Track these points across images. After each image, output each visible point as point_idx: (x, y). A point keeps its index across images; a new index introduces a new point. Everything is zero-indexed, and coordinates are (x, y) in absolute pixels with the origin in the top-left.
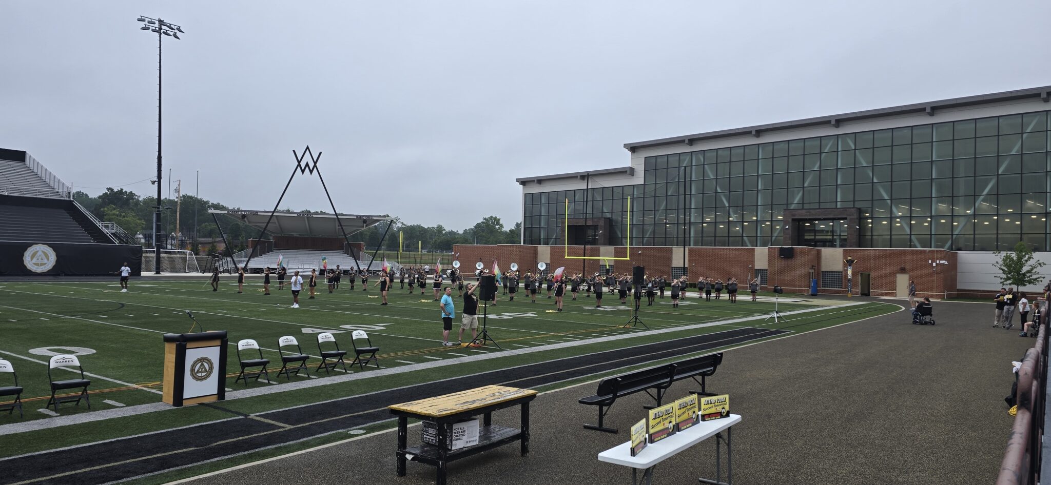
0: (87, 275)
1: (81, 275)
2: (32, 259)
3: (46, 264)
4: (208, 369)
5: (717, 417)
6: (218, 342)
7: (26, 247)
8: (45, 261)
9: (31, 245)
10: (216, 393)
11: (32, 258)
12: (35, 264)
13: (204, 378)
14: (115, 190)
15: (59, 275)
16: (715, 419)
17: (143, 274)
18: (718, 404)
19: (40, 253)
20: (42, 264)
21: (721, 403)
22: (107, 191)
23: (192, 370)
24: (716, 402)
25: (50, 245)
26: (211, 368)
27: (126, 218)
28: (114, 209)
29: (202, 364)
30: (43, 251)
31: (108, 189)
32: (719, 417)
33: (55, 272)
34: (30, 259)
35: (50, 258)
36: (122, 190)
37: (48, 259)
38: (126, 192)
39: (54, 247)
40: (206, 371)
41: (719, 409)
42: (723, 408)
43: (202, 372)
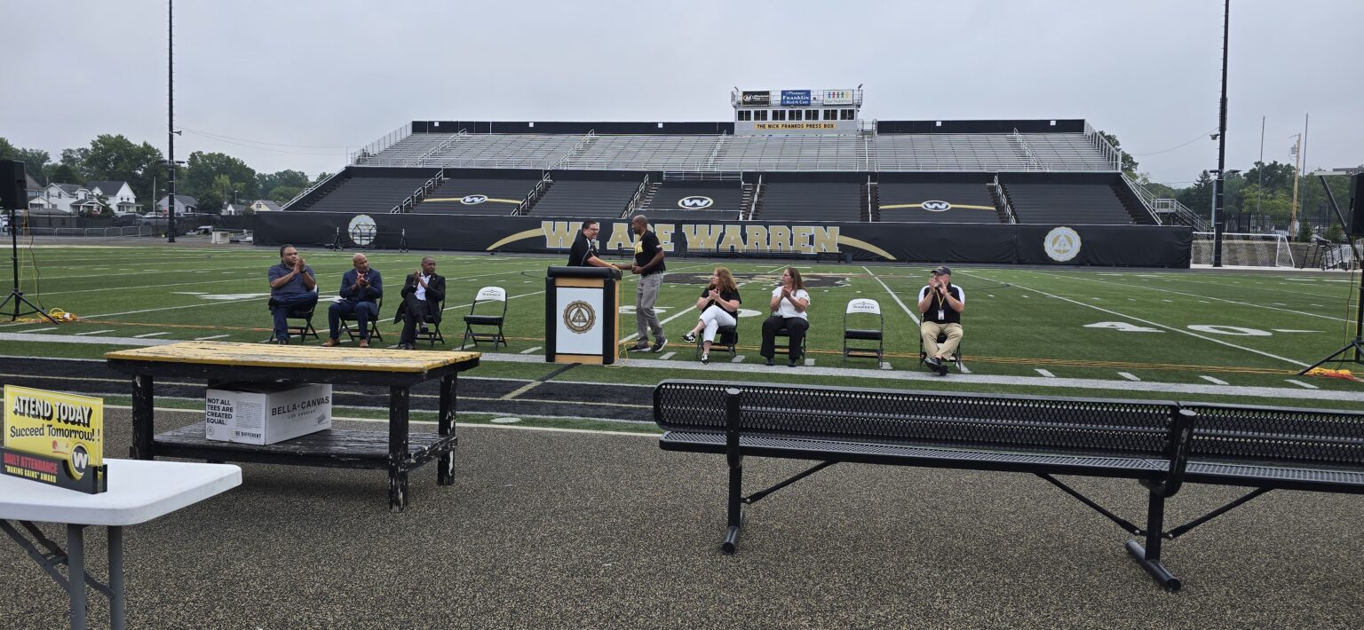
0: (1117, 266)
1: (1111, 265)
2: (1053, 246)
3: (1068, 251)
4: (587, 318)
5: (44, 477)
6: (601, 283)
7: (1046, 231)
8: (1068, 247)
9: (1052, 228)
10: (601, 353)
11: (1054, 243)
12: (1057, 251)
13: (583, 330)
14: (1267, 164)
15: (1083, 265)
16: (38, 479)
17: (1193, 266)
18: (62, 425)
19: (1062, 237)
20: (1064, 252)
21: (69, 426)
22: (1255, 167)
23: (567, 317)
24: (56, 415)
25: (1074, 228)
26: (592, 317)
27: (1273, 201)
28: (1257, 189)
29: (579, 311)
30: (1066, 236)
31: (1257, 164)
32: (53, 479)
33: (1080, 261)
34: (1051, 245)
35: (1074, 244)
36: (1275, 163)
37: (1071, 245)
38: (1281, 165)
39: (1079, 231)
40: (585, 320)
41: (65, 448)
42: (81, 450)
43: (579, 321)
